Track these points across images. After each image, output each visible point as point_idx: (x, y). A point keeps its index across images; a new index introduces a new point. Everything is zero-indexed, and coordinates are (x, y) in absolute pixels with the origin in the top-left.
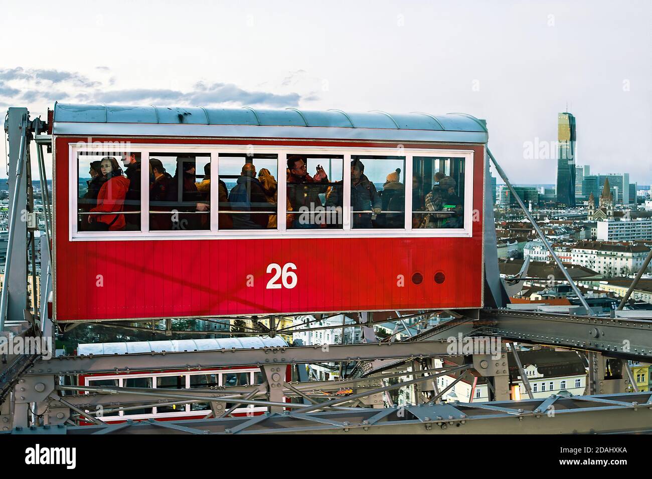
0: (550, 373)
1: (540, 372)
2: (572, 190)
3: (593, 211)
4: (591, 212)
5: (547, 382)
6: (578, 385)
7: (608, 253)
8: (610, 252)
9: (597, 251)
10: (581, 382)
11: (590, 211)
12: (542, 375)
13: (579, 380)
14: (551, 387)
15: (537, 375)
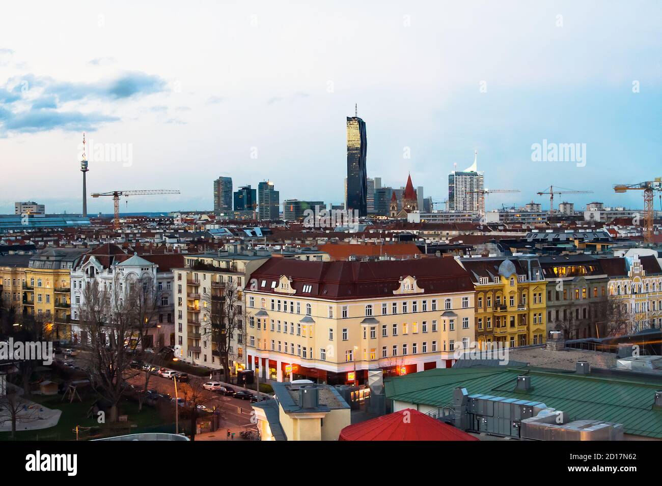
0: (432, 287)
1: (420, 285)
2: (364, 203)
3: (395, 213)
4: (393, 214)
5: (429, 300)
6: (465, 304)
7: (432, 232)
8: (433, 232)
9: (418, 231)
10: (469, 300)
11: (392, 212)
12: (423, 291)
13: (467, 299)
14: (434, 307)
15: (417, 290)
